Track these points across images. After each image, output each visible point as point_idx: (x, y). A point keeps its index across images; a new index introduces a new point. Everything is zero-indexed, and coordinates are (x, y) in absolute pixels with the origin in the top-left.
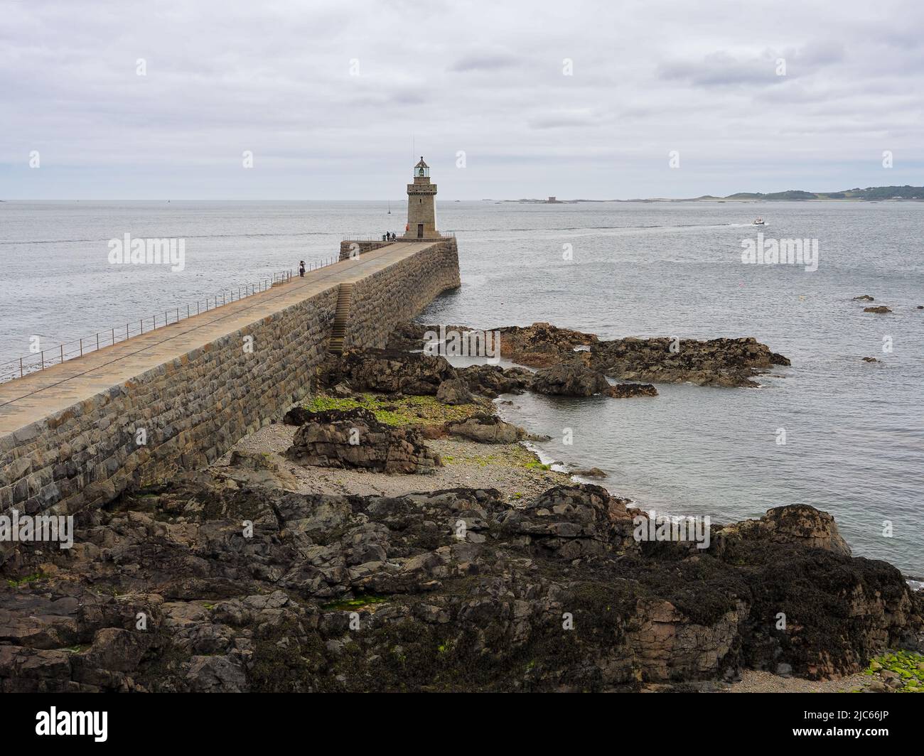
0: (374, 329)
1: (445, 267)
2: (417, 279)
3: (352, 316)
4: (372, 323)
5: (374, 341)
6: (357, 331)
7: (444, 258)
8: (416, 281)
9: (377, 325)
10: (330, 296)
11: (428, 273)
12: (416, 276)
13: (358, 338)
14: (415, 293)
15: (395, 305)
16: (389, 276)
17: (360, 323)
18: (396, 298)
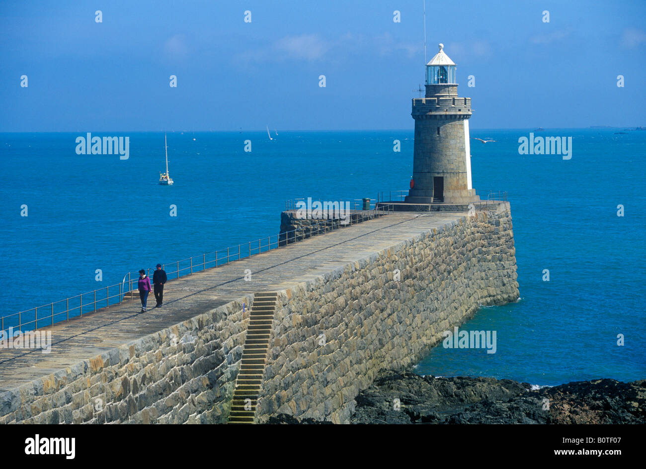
0: (326, 383)
1: (485, 260)
2: (424, 284)
3: (276, 357)
4: (320, 370)
5: (326, 408)
6: (287, 386)
7: (485, 242)
8: (421, 289)
9: (330, 376)
10: (230, 317)
11: (449, 272)
12: (422, 278)
13: (289, 400)
14: (418, 312)
15: (373, 336)
16: (360, 280)
17: (295, 370)
18: (375, 322)
